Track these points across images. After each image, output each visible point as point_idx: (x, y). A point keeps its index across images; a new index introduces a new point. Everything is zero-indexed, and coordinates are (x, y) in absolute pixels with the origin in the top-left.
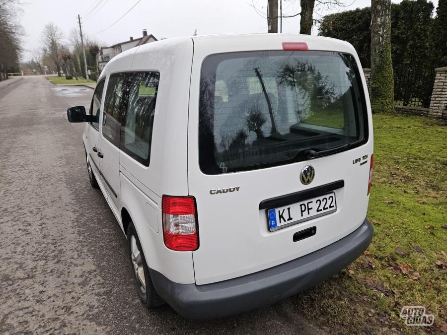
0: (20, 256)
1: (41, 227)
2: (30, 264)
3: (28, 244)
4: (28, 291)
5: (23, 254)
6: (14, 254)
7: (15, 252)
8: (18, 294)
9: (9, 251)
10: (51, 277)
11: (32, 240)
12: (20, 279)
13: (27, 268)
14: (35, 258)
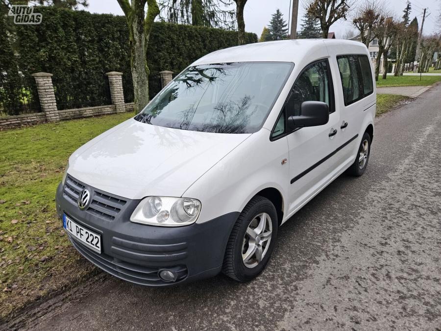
0: (419, 222)
1: (388, 241)
2: (413, 213)
3: (409, 229)
4: (419, 200)
5: (416, 223)
6: (425, 227)
7: (423, 228)
8: (426, 201)
9: (430, 232)
10: (401, 199)
11: (404, 231)
12: (423, 208)
13: (415, 212)
14: (406, 215)
